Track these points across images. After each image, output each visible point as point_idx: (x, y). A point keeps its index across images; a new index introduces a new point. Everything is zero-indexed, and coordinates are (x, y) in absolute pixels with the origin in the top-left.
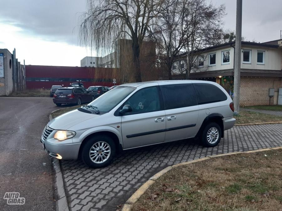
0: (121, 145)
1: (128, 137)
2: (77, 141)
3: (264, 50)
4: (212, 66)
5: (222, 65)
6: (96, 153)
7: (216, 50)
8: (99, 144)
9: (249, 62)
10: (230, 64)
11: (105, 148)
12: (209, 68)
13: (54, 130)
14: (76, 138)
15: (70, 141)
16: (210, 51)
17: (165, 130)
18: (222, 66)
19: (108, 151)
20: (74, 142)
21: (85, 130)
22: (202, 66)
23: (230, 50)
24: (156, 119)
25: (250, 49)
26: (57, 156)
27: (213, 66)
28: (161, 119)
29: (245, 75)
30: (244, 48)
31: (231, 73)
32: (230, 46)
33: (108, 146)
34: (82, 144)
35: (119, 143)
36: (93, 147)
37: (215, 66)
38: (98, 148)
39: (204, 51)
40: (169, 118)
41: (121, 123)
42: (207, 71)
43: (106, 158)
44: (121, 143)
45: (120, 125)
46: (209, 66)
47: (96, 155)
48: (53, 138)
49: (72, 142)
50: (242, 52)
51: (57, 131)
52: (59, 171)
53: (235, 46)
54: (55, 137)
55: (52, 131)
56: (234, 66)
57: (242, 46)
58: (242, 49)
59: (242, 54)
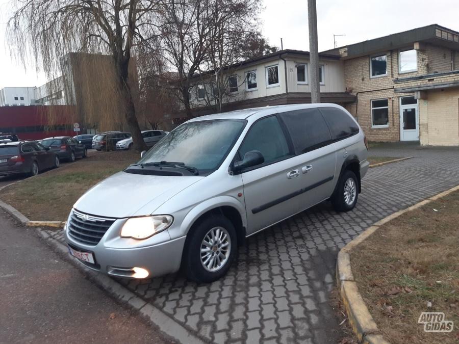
0: (245, 228)
1: (255, 211)
2: (178, 233)
3: (323, 64)
4: (251, 91)
5: (267, 88)
6: (209, 251)
7: (256, 65)
8: (213, 232)
9: (305, 83)
10: (279, 86)
11: (221, 239)
12: (247, 94)
13: (117, 218)
14: (173, 227)
15: (163, 237)
16: (247, 68)
17: (301, 192)
18: (268, 90)
19: (226, 244)
20: (172, 238)
21: (190, 208)
22: (236, 92)
23: (278, 64)
24: (289, 174)
25: (304, 62)
26: (133, 272)
27: (254, 91)
28: (295, 172)
30: (298, 61)
31: (286, 100)
32: (278, 58)
33: (226, 235)
34: (187, 237)
35: (242, 224)
36: (205, 241)
37: (257, 90)
38: (212, 240)
39: (238, 68)
40: (304, 168)
41: (243, 186)
42: (246, 99)
43: (225, 258)
44: (244, 225)
45: (241, 191)
46: (247, 92)
47: (210, 256)
48: (119, 238)
49: (169, 238)
50: (296, 66)
51: (127, 220)
52: (143, 305)
53: (286, 57)
54: (123, 234)
55: (113, 222)
56: (287, 90)
57: (295, 58)
58: (295, 62)
59: (295, 70)
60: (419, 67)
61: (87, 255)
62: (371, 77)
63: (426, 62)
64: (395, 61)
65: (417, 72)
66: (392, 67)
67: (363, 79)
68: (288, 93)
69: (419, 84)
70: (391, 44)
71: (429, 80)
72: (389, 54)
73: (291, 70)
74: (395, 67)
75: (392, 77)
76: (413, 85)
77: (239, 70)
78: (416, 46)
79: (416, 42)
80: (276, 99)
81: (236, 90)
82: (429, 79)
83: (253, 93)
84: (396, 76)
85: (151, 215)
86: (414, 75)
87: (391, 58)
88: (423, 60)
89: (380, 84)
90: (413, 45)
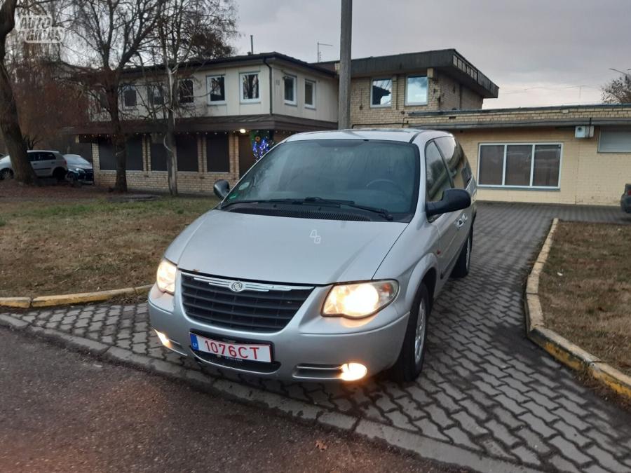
2: (404, 308)
3: (314, 80)
4: (215, 105)
5: (241, 104)
7: (225, 68)
9: (294, 103)
10: (260, 103)
12: (209, 108)
13: (316, 286)
18: (242, 106)
22: (191, 104)
23: (259, 71)
25: (295, 74)
26: (341, 372)
27: (220, 105)
29: (282, 128)
30: (286, 71)
32: (262, 62)
34: (410, 314)
37: (225, 105)
46: (208, 105)
48: (320, 317)
49: (397, 315)
50: (284, 78)
51: (332, 288)
52: (355, 421)
53: (272, 63)
54: (326, 311)
55: (310, 291)
56: (271, 109)
57: (283, 66)
58: (282, 71)
59: (282, 83)
60: (429, 100)
61: (255, 349)
62: (372, 106)
63: (438, 94)
64: (401, 88)
65: (426, 105)
66: (397, 97)
67: (361, 108)
68: (272, 115)
69: (438, 121)
70: (401, 66)
71: (450, 118)
72: (395, 79)
73: (278, 82)
74: (401, 97)
75: (397, 109)
76: (432, 122)
77: (199, 71)
78: (430, 73)
79: (430, 68)
80: (258, 121)
81: (191, 100)
82: (450, 116)
83: (219, 108)
84: (401, 109)
85: (372, 281)
86: (423, 110)
87: (398, 84)
88: (435, 91)
89: (382, 116)
90: (426, 72)
